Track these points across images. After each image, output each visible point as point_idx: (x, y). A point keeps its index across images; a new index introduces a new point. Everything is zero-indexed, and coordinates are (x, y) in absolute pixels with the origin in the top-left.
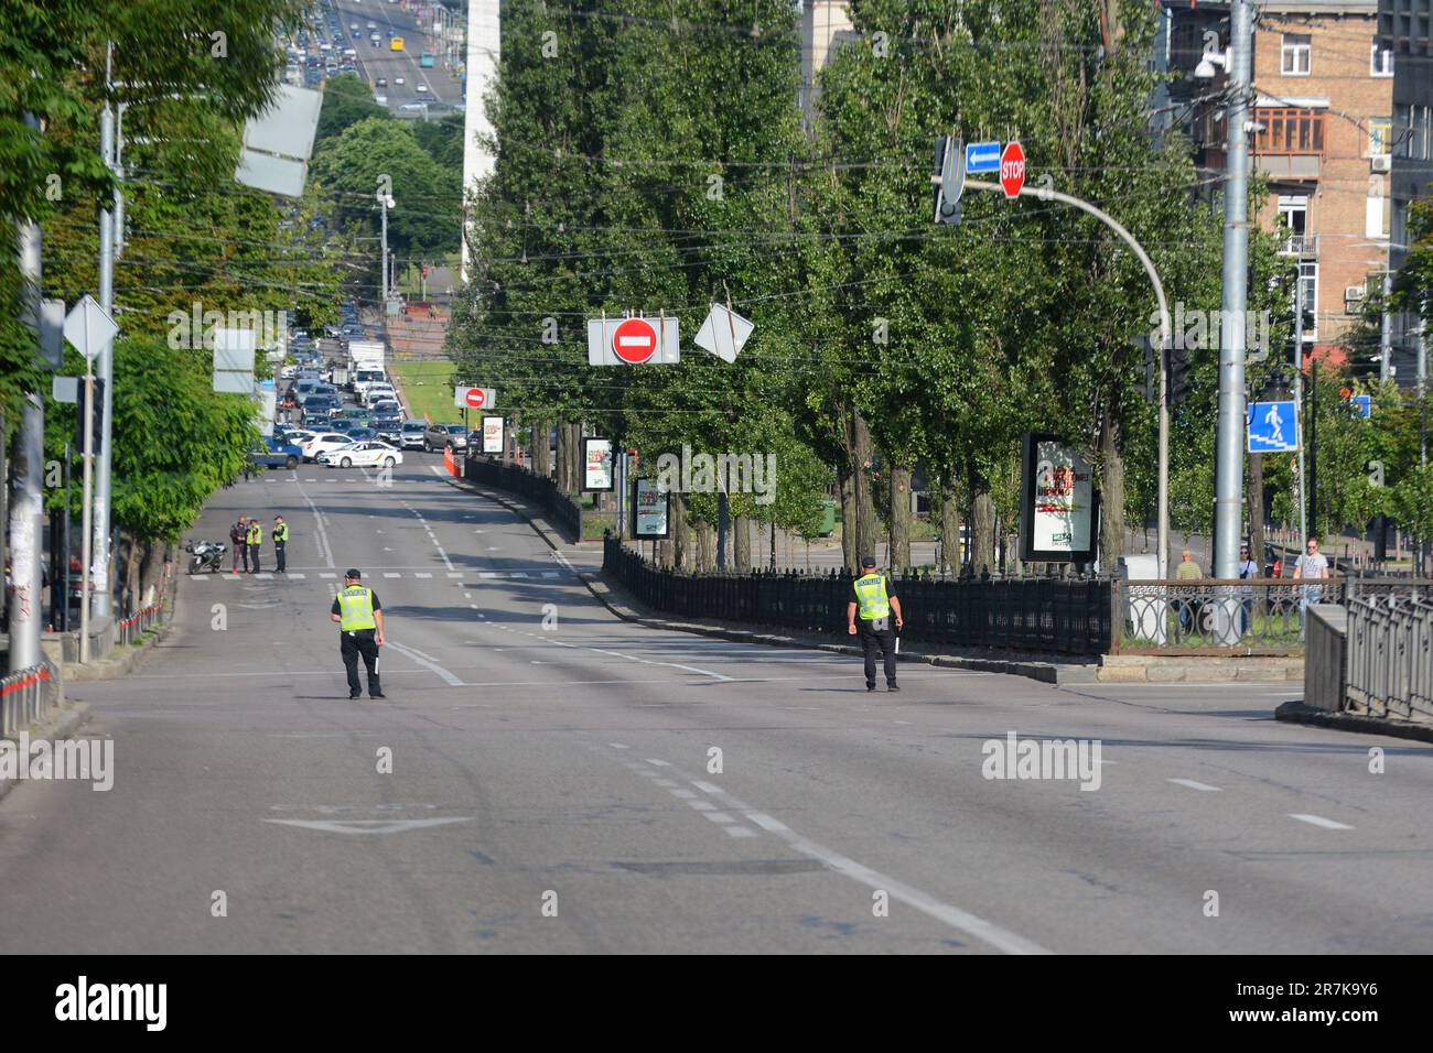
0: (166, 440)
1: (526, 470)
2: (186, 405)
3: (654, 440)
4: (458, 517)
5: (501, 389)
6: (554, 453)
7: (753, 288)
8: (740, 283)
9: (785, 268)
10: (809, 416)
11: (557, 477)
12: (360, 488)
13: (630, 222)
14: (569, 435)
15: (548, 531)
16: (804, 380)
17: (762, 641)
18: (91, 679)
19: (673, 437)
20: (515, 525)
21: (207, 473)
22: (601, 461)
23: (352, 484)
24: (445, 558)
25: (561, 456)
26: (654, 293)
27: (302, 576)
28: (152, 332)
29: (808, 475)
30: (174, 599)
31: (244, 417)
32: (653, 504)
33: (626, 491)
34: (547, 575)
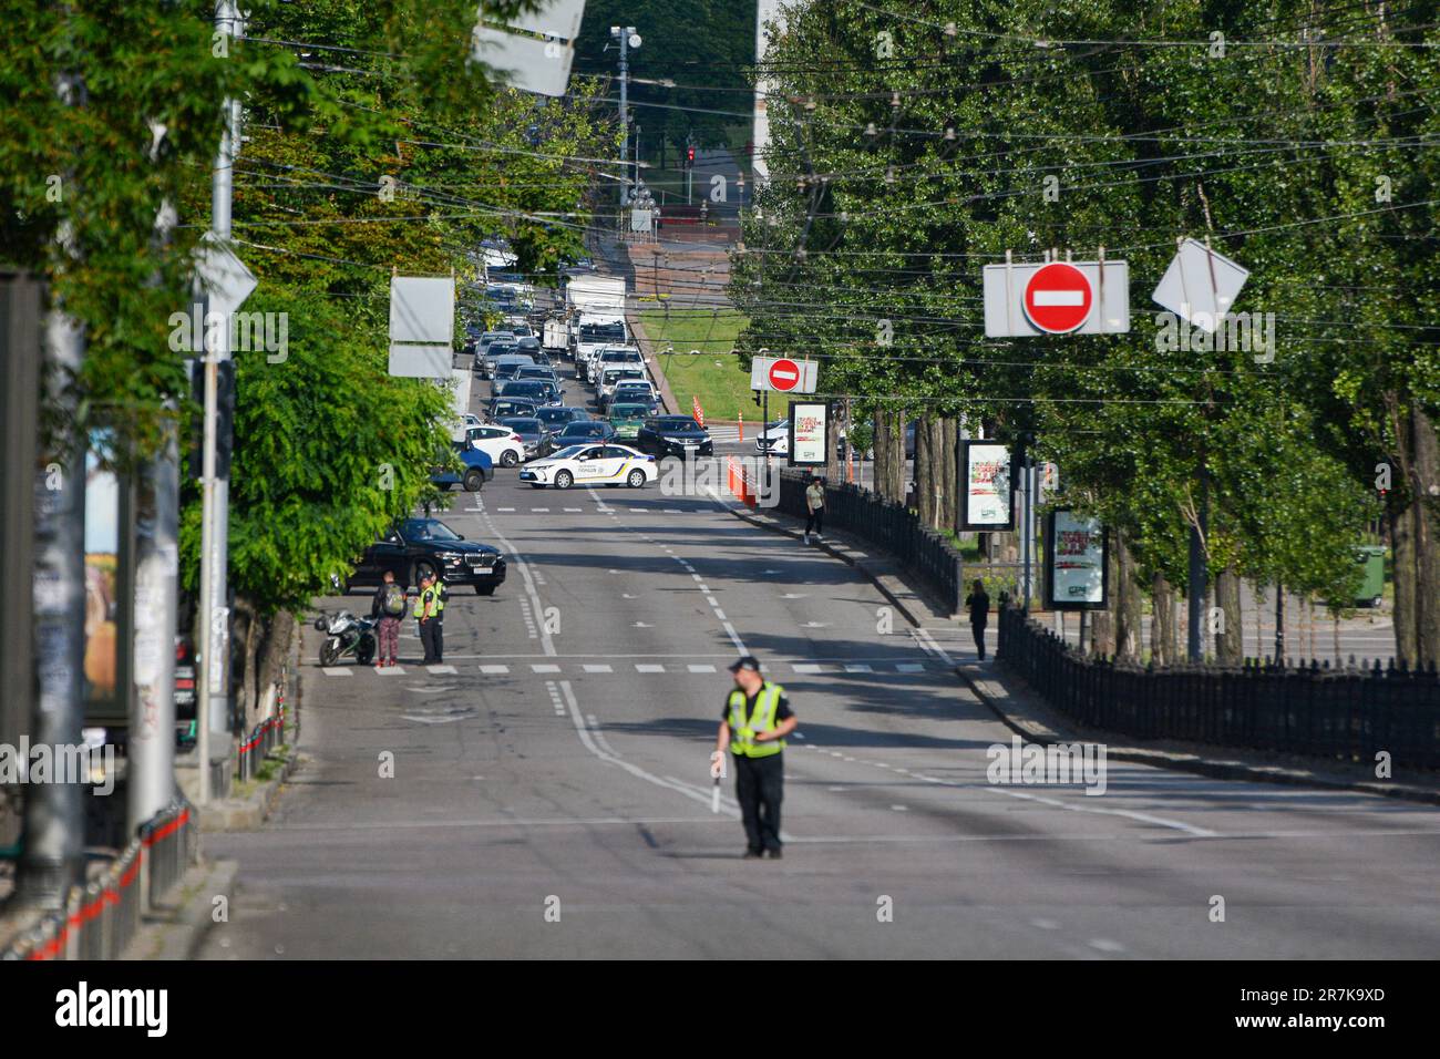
0: (313, 453)
1: (867, 493)
2: (343, 396)
3: (1081, 447)
4: (755, 571)
5: (826, 362)
6: (910, 463)
7: (1248, 197)
8: (1227, 189)
9: (1300, 170)
10: (1337, 411)
11: (918, 506)
12: (589, 522)
13: (1045, 90)
14: (938, 436)
15: (905, 596)
16: (1328, 352)
17: (1260, 779)
18: (214, 830)
19: (1115, 442)
20: (850, 585)
21: (367, 503)
22: (993, 480)
23: (574, 516)
24: (736, 640)
25: (925, 469)
26: (1084, 206)
27: (503, 669)
28: (287, 278)
29: (1337, 508)
30: (298, 706)
31: (427, 415)
32: (1081, 552)
33: (1035, 531)
34: (904, 669)
